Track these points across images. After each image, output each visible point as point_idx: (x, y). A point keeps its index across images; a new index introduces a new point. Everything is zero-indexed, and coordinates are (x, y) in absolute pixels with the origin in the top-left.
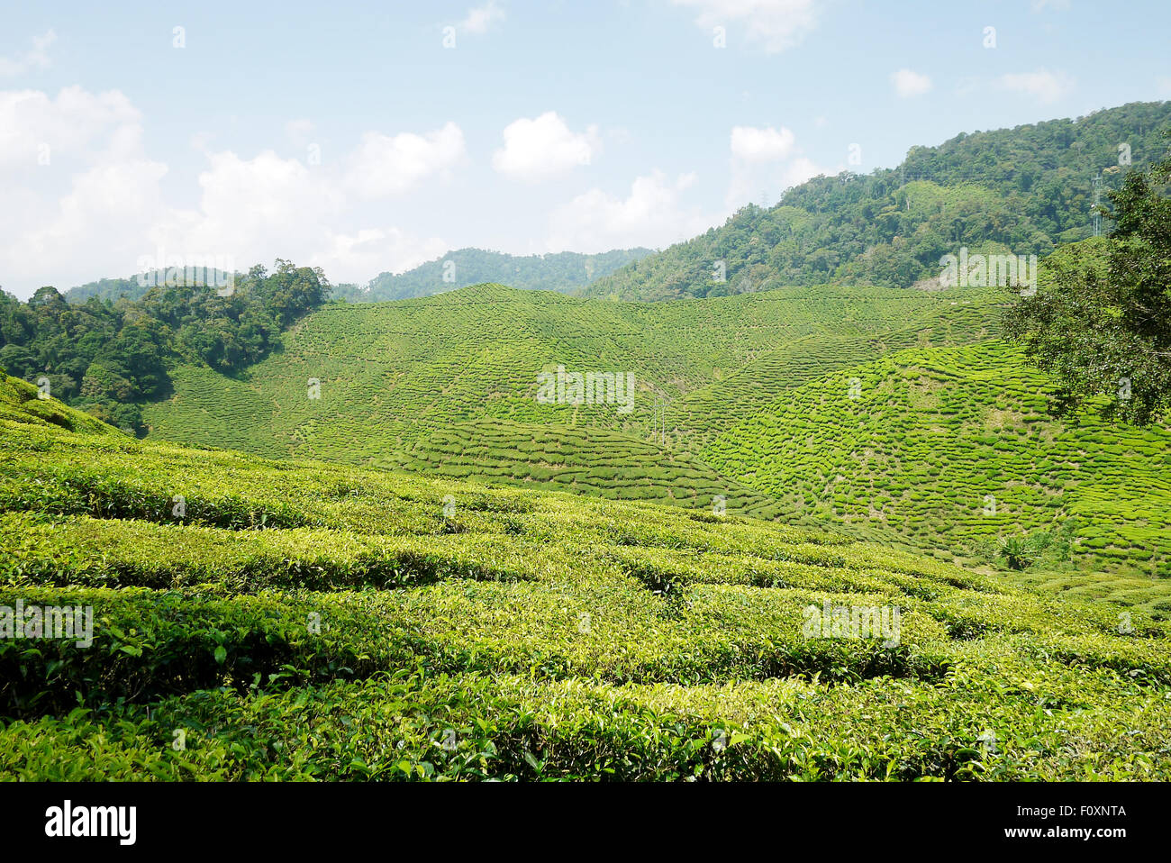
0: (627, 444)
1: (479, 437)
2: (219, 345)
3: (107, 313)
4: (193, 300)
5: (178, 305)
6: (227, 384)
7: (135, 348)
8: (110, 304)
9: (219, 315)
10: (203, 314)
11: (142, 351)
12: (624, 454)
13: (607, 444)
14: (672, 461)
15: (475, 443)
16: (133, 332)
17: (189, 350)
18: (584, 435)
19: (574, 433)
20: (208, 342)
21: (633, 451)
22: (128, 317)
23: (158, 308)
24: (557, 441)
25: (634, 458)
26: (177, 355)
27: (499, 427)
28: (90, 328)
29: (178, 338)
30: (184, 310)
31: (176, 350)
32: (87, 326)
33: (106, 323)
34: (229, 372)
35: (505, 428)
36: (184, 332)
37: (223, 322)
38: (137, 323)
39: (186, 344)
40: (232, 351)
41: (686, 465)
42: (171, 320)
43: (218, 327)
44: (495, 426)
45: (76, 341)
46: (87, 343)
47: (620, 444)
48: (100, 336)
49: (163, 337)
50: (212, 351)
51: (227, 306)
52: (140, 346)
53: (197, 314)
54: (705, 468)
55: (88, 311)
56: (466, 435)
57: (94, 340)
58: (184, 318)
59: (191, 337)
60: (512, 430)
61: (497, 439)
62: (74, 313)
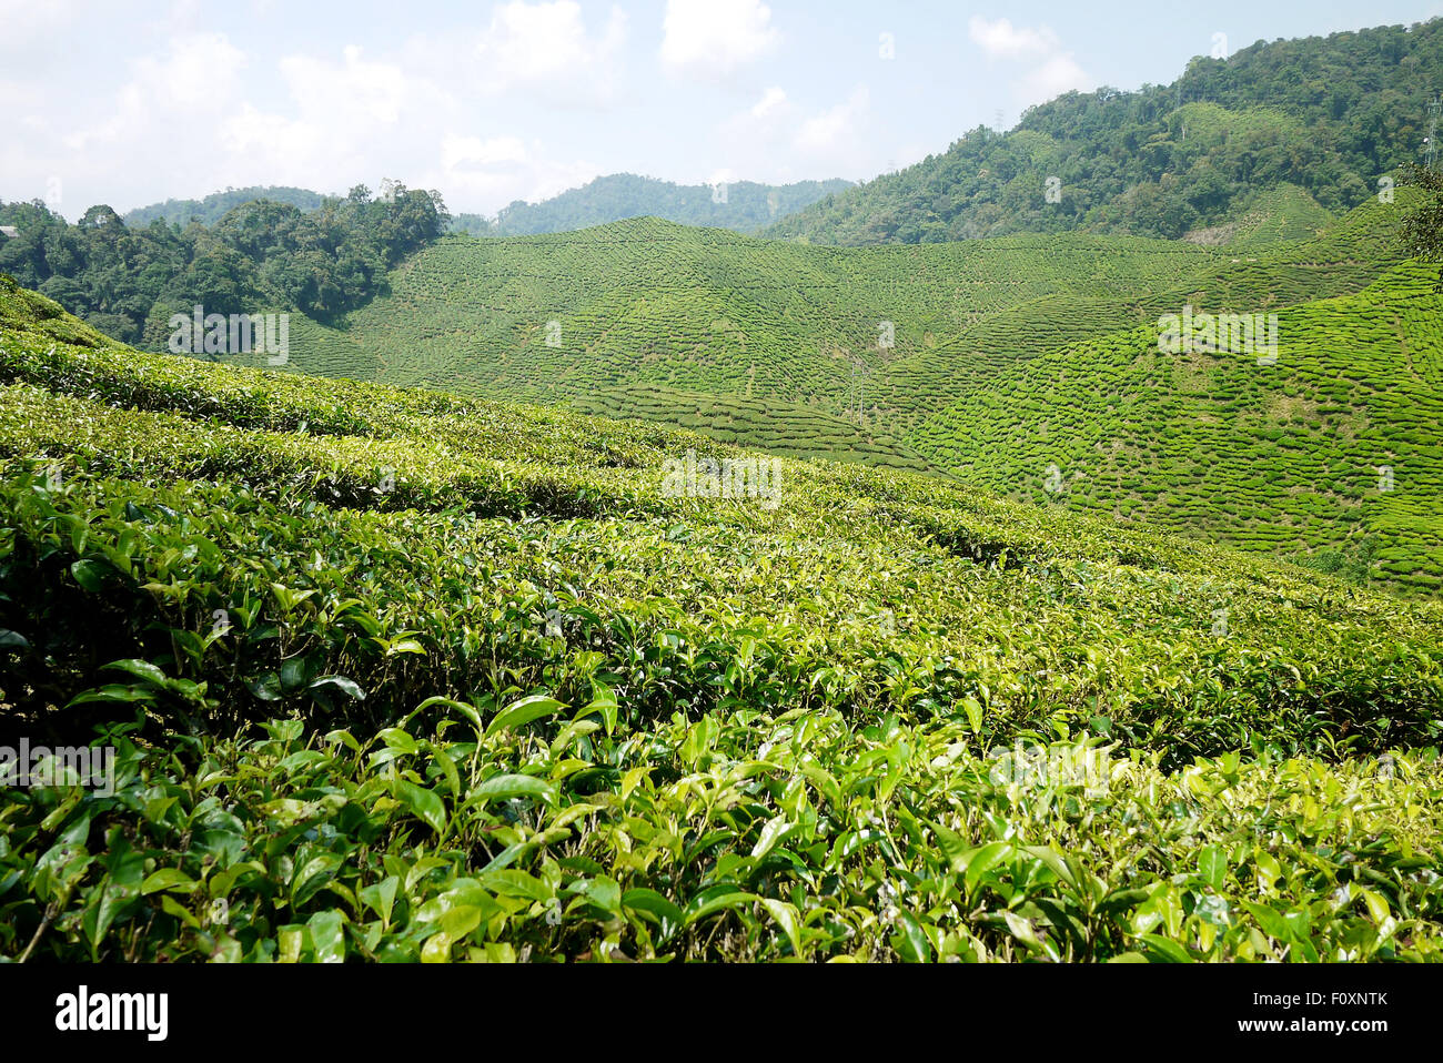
0: (816, 421)
1: (630, 406)
2: (311, 284)
3: (175, 240)
4: (280, 227)
5: (261, 233)
6: (322, 333)
7: (209, 286)
8: (178, 229)
9: (311, 247)
10: (293, 246)
11: (217, 289)
12: (810, 433)
13: (791, 420)
14: (871, 445)
15: (626, 413)
16: (207, 265)
17: (275, 289)
18: (762, 408)
19: (750, 405)
20: (299, 280)
21: (823, 429)
22: (200, 246)
23: (237, 236)
24: (728, 414)
25: (824, 438)
26: (260, 295)
27: (656, 395)
28: (153, 257)
29: (262, 274)
30: (268, 239)
31: (259, 289)
32: (150, 255)
33: (173, 253)
34: (323, 319)
35: (664, 397)
36: (268, 267)
37: (317, 256)
38: (212, 253)
39: (271, 282)
40: (329, 293)
41: (889, 450)
42: (254, 251)
43: (310, 262)
44: (651, 394)
45: (137, 274)
46: (150, 277)
47: (808, 421)
48: (165, 268)
49: (243, 272)
50: (303, 292)
51: (322, 236)
52: (215, 282)
53: (285, 246)
54: (912, 455)
55: (151, 237)
56: (616, 404)
57: (159, 274)
58: (268, 250)
59: (278, 273)
60: (673, 399)
61: (654, 409)
62: (134, 239)
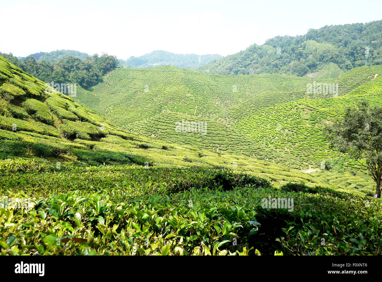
0: (215, 123)
1: (170, 118)
2: (83, 79)
3: (48, 66)
4: (75, 64)
5: (70, 65)
6: (85, 92)
7: (58, 79)
8: (49, 63)
9: (83, 69)
10: (78, 69)
11: (60, 80)
12: (214, 126)
13: (209, 123)
14: (228, 130)
15: (169, 119)
16: (57, 74)
17: (74, 80)
18: (202, 120)
19: (199, 119)
20: (80, 78)
21: (217, 126)
22: (55, 68)
23: (64, 66)
24: (194, 121)
25: (217, 128)
26: (70, 81)
27: (176, 115)
28: (43, 71)
29: (71, 76)
30: (72, 67)
31: (70, 80)
32: (42, 70)
33: (48, 69)
34: (86, 88)
35: (178, 116)
36: (72, 74)
37: (85, 71)
38: (58, 70)
39: (73, 78)
40: (87, 81)
41: (232, 131)
42: (68, 70)
43: (83, 73)
44: (175, 115)
45: (39, 75)
46: (43, 76)
47: (213, 123)
48: (46, 74)
49: (66, 75)
50: (81, 81)
51: (86, 66)
52: (59, 78)
53: (76, 68)
54: (238, 133)
55: (42, 65)
56: (167, 117)
57: (45, 75)
58: (72, 69)
59: (74, 76)
60: (180, 116)
61: (176, 119)
62: (38, 65)
